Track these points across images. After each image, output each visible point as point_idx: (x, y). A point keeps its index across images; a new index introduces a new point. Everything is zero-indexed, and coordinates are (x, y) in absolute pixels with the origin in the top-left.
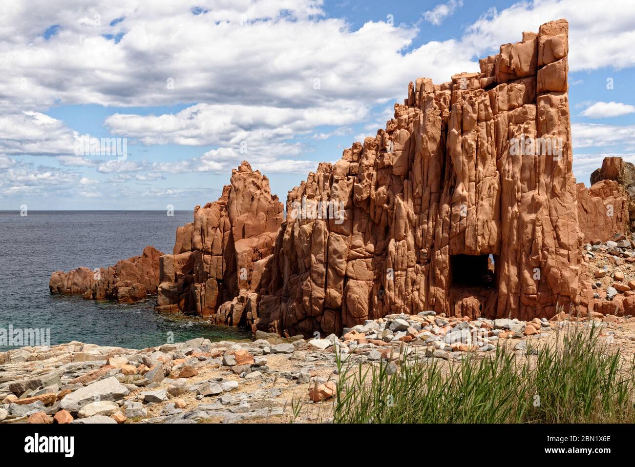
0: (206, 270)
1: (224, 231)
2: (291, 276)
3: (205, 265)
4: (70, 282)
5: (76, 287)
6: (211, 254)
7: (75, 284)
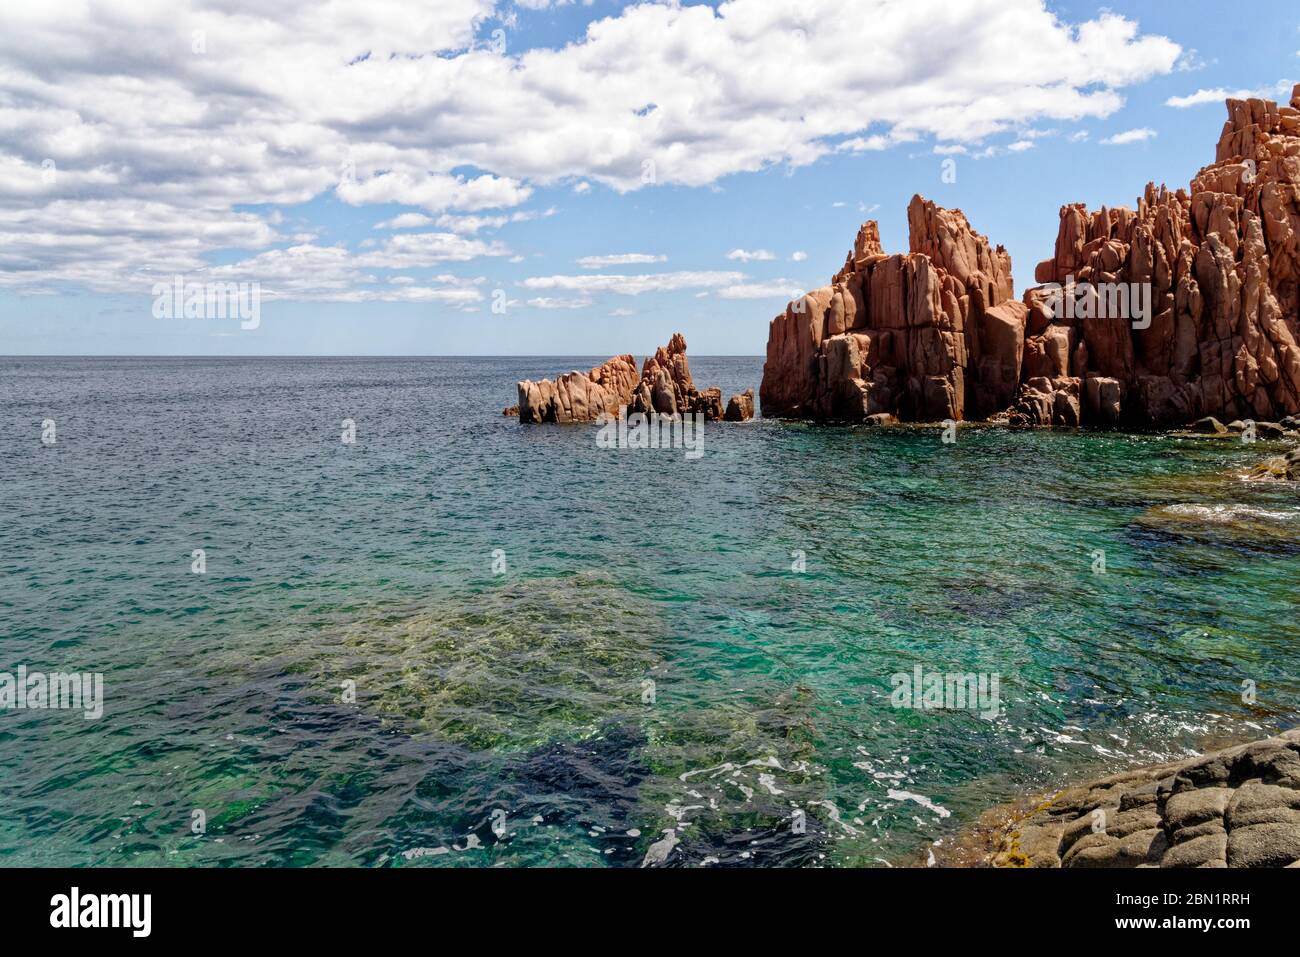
0: (951, 354)
1: (958, 294)
2: (1202, 346)
3: (949, 348)
4: (566, 397)
5: (580, 407)
6: (952, 330)
7: (579, 401)
